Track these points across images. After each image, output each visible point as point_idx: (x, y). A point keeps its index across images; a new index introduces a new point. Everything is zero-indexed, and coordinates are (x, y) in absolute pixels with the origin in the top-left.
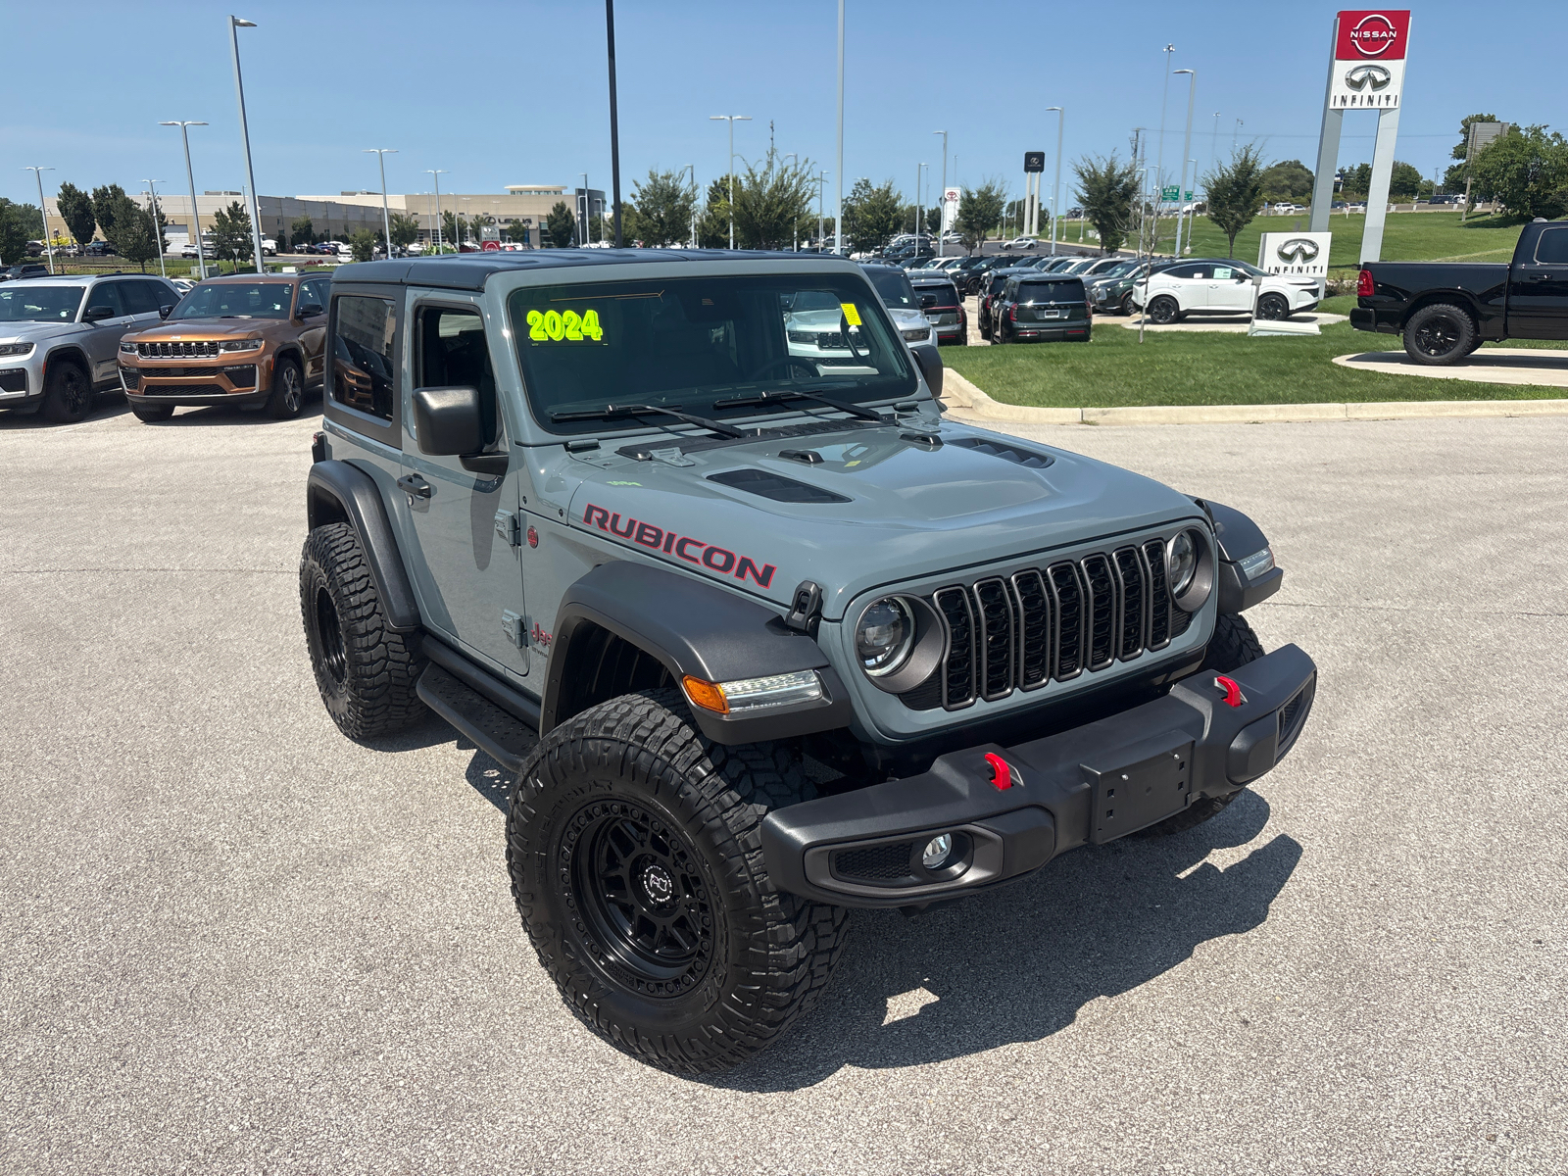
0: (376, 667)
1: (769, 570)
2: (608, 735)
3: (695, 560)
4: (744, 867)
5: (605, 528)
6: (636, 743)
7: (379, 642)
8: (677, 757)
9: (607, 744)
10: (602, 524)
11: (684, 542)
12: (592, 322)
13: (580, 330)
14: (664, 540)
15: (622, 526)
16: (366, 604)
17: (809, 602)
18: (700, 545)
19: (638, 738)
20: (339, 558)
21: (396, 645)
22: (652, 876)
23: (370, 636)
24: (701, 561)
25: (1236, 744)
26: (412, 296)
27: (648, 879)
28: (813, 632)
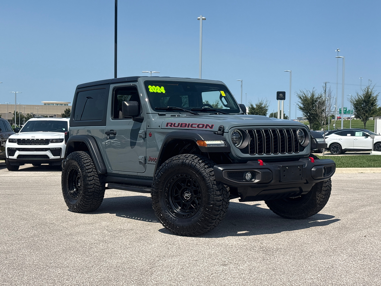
0: (92, 186)
1: (212, 126)
2: (179, 158)
3: (195, 127)
4: (209, 180)
5: (172, 127)
6: (186, 158)
7: (93, 179)
8: (195, 160)
9: (178, 160)
10: (171, 126)
11: (192, 124)
12: (163, 89)
13: (160, 90)
14: (187, 125)
15: (176, 125)
16: (90, 169)
17: (222, 129)
18: (196, 124)
19: (186, 157)
20: (82, 157)
21: (97, 181)
22: (186, 194)
23: (91, 177)
24: (197, 127)
25: (313, 169)
26: (112, 86)
27: (185, 195)
28: (223, 135)
